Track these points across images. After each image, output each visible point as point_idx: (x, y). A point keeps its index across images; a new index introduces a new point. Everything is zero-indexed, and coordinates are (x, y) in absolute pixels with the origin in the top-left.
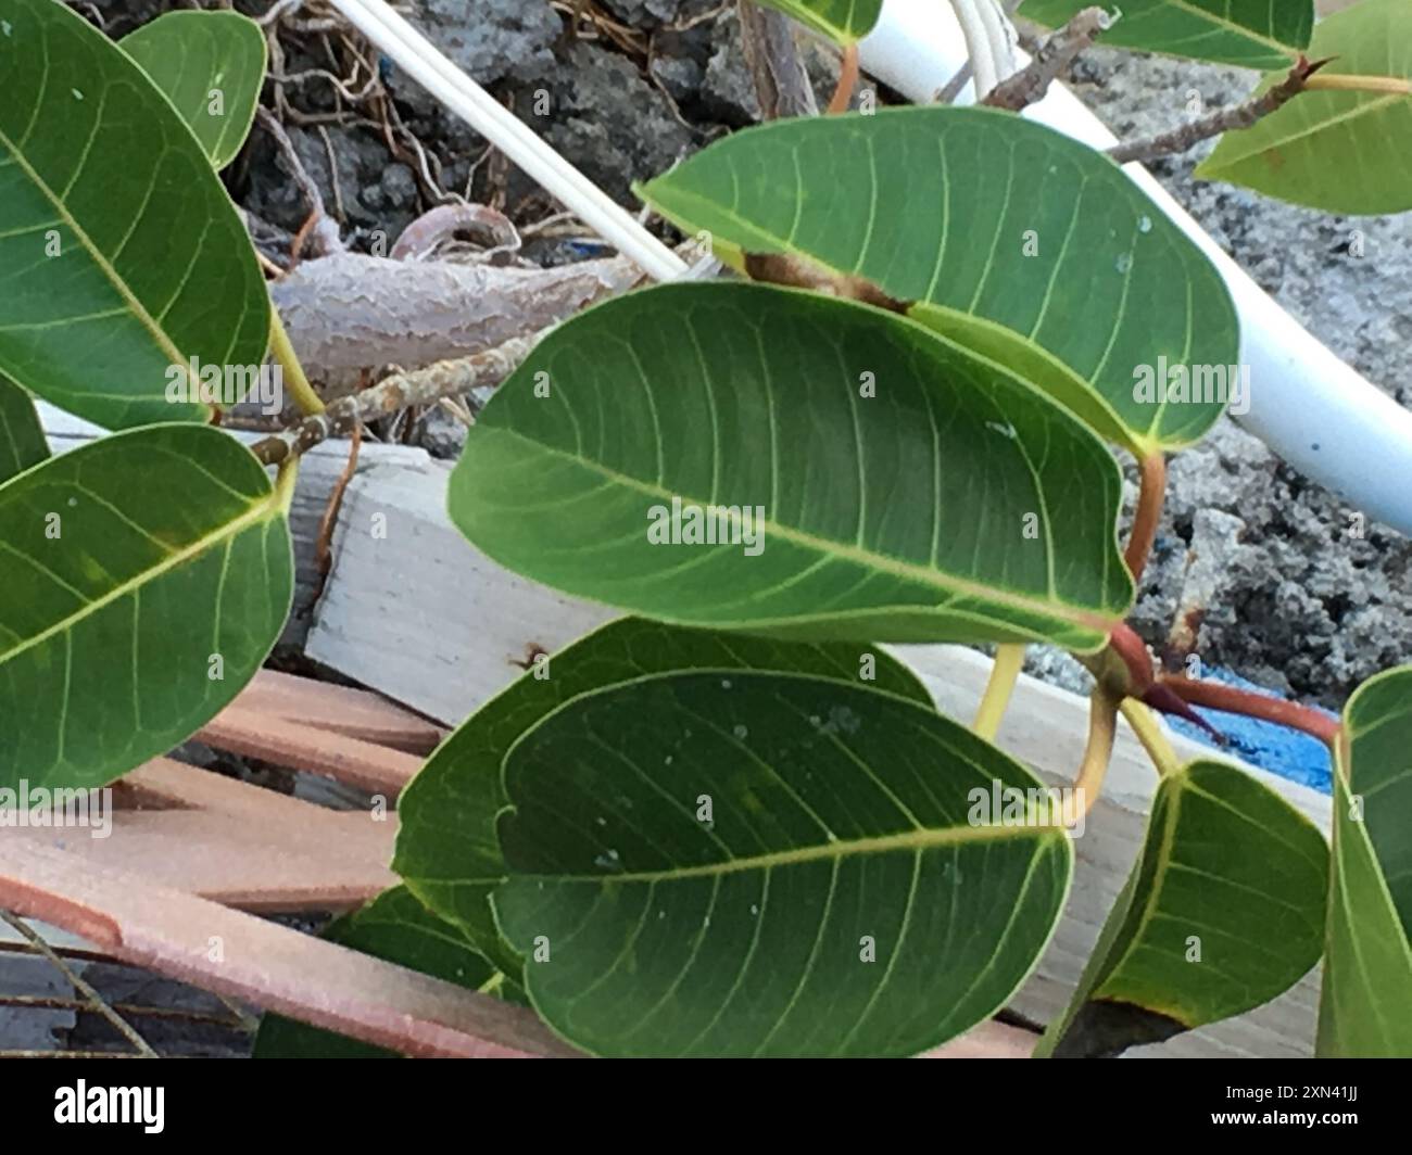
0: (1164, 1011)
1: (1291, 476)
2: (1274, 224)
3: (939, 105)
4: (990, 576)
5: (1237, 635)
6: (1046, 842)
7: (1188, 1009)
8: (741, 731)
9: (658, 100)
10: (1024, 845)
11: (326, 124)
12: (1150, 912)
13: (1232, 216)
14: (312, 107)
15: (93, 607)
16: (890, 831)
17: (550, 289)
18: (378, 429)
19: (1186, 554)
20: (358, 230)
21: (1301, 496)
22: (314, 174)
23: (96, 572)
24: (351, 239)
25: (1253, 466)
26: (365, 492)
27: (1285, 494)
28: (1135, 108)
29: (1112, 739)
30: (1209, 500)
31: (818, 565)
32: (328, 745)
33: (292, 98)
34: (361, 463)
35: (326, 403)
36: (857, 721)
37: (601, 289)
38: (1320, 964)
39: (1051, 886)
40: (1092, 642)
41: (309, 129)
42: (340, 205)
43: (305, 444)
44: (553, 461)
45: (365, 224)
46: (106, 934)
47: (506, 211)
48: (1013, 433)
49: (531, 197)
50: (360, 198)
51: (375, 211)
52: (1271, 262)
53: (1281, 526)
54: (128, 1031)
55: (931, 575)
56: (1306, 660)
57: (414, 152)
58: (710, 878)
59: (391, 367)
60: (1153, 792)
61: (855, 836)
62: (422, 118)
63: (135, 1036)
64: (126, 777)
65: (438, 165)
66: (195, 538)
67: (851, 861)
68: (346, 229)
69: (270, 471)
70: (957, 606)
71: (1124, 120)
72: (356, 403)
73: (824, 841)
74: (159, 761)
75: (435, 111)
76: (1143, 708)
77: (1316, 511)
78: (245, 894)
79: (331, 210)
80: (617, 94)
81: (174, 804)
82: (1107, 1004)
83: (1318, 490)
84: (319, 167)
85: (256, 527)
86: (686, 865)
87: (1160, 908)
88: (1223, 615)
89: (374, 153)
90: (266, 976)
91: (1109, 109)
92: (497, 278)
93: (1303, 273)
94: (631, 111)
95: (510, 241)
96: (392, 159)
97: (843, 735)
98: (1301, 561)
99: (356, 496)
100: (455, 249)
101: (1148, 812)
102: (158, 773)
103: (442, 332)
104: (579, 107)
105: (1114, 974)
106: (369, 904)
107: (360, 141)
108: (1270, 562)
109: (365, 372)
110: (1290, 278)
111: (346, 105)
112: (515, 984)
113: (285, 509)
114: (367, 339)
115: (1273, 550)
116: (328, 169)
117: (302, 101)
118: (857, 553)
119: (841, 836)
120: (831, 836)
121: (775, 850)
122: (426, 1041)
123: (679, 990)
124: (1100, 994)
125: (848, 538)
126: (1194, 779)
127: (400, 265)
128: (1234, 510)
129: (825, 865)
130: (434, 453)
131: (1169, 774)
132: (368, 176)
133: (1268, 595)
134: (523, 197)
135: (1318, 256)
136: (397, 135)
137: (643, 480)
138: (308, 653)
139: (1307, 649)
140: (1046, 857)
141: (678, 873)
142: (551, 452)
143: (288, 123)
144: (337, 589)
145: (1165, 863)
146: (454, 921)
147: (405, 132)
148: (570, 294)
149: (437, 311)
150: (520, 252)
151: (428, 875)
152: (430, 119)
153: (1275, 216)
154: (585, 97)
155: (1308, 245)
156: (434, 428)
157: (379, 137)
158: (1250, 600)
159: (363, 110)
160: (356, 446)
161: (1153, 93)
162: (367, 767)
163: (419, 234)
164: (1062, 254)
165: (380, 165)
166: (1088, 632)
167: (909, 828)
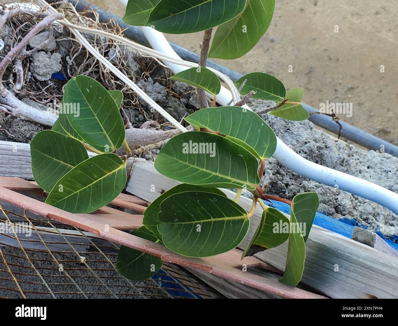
0: (263, 246)
1: (280, 165)
2: (278, 125)
3: (228, 106)
4: (238, 178)
5: (271, 189)
6: (246, 220)
7: (267, 246)
8: (198, 201)
9: (182, 105)
10: (242, 220)
11: (130, 108)
12: (261, 231)
13: (271, 124)
14: (128, 105)
15: (95, 182)
16: (221, 217)
17: (166, 134)
18: (138, 156)
19: (264, 177)
20: (135, 125)
21: (281, 168)
22: (128, 116)
23: (96, 176)
24: (134, 126)
25: (274, 163)
26: (136, 165)
27: (279, 167)
28: (256, 107)
29: (256, 205)
30: (267, 168)
31: (212, 176)
32: (131, 205)
33: (124, 104)
34: (135, 161)
35: (132, 150)
36: (217, 200)
37: (174, 134)
38: (288, 239)
39: (246, 227)
40: (253, 189)
41: (127, 108)
42: (132, 121)
43: (129, 157)
44: (171, 159)
45: (136, 124)
46: (97, 233)
47: (158, 122)
48: (242, 156)
49: (162, 119)
50: (135, 120)
51: (137, 121)
52: (277, 131)
53: (278, 172)
54: (98, 249)
55: (229, 178)
56: (282, 193)
57: (144, 112)
58: (192, 224)
59: (140, 146)
60: (262, 213)
61: (216, 218)
62: (145, 107)
63: (99, 250)
64: (99, 209)
65: (147, 114)
66: (111, 171)
67: (215, 222)
68: (133, 124)
69: (123, 161)
70: (233, 182)
71: (254, 109)
72: (136, 151)
73: (210, 218)
74: (105, 206)
75: (147, 106)
76: (261, 199)
77: (284, 170)
78: (119, 227)
79: (131, 122)
80: (175, 104)
81: (107, 213)
82: (255, 245)
83: (284, 167)
84: (129, 115)
85: (121, 169)
86: (188, 222)
87: (263, 230)
88: (269, 186)
89: (137, 113)
90: (123, 240)
91: (252, 107)
92: (157, 132)
93: (282, 133)
94: (177, 106)
95: (159, 127)
96: (140, 114)
97: (215, 202)
98: (281, 178)
99: (134, 166)
100: (149, 128)
101: (261, 216)
102: (104, 208)
103: (149, 140)
104: (169, 106)
105: (256, 241)
106: (138, 229)
107: (135, 111)
108: (276, 178)
109: (136, 146)
110: (280, 134)
111: (133, 105)
112: (161, 241)
113: (125, 166)
114: (136, 141)
115: (277, 176)
116: (130, 115)
117: (126, 104)
118: (217, 174)
119: (213, 218)
120: (212, 218)
121: (203, 220)
122: (147, 250)
123: (187, 241)
124: (254, 244)
125: (216, 172)
126: (268, 211)
127: (142, 130)
128: (271, 170)
129: (211, 222)
130: (146, 159)
131: (265, 210)
132: (136, 116)
133: (276, 183)
134: (160, 120)
135: (284, 131)
136: (141, 110)
137: (185, 162)
138: (126, 190)
139: (282, 192)
140: (246, 222)
141: (187, 223)
142: (171, 157)
143: (124, 108)
144: (131, 180)
145: (264, 224)
146: (152, 232)
147: (142, 109)
148: (169, 135)
149: (148, 137)
150: (160, 128)
151: (148, 224)
152: (146, 107)
153: (278, 124)
154: (170, 104)
155: (283, 129)
156: (146, 156)
157: (138, 110)
158: (273, 184)
159: (136, 106)
160: (134, 158)
161: (259, 105)
162: (136, 208)
163: (144, 125)
164: (249, 129)
165: (138, 114)
166: (253, 187)
167: (224, 217)
